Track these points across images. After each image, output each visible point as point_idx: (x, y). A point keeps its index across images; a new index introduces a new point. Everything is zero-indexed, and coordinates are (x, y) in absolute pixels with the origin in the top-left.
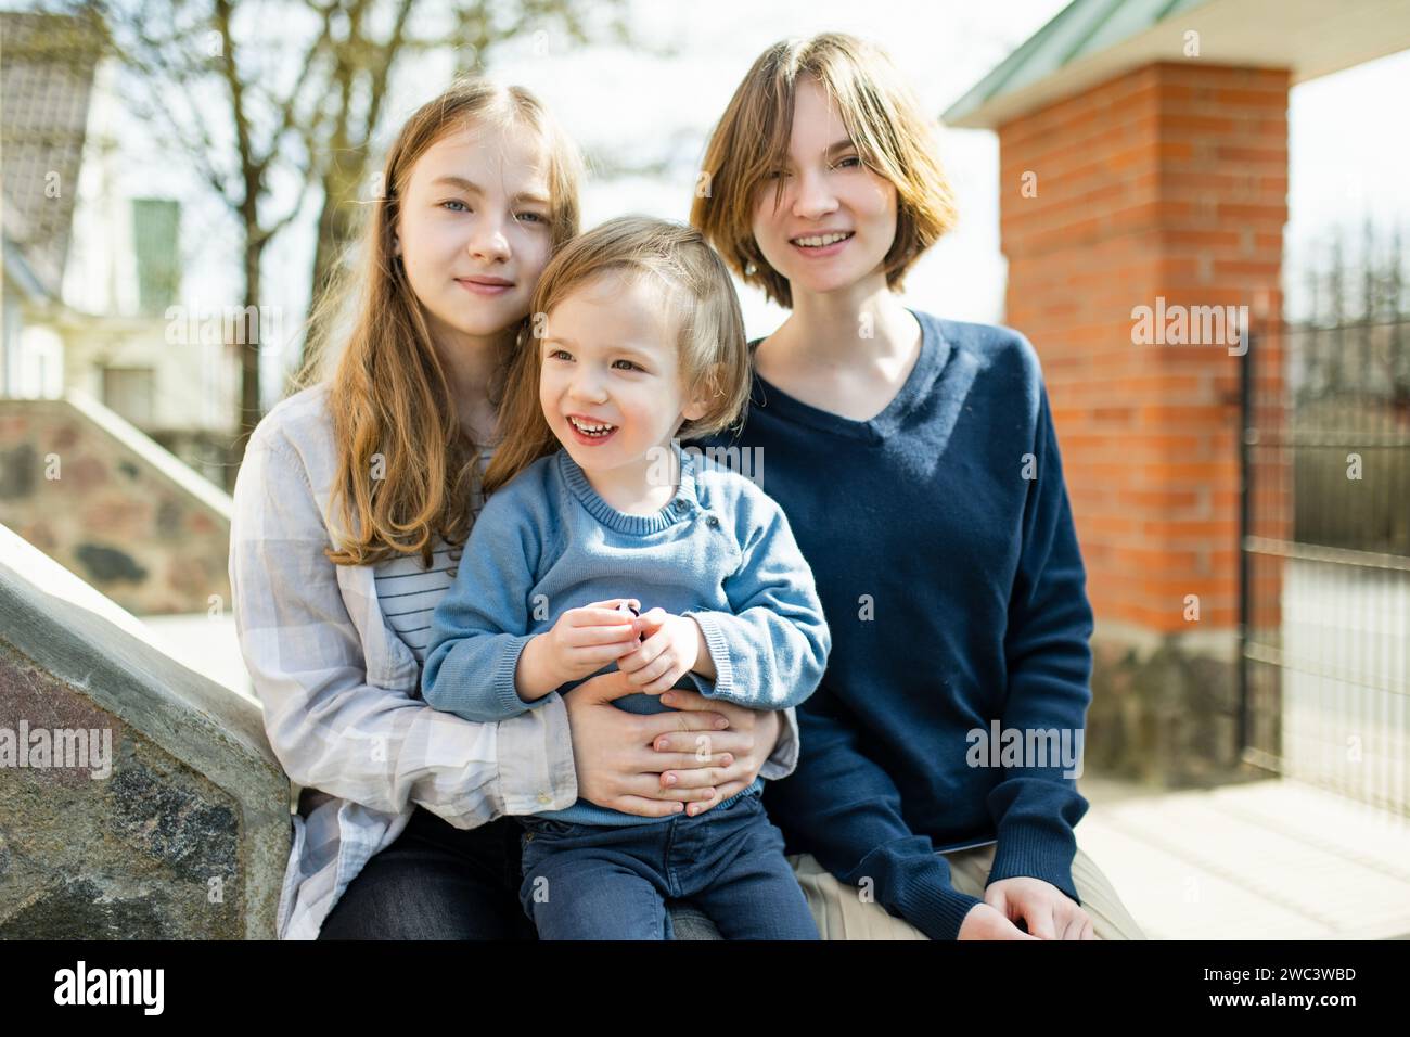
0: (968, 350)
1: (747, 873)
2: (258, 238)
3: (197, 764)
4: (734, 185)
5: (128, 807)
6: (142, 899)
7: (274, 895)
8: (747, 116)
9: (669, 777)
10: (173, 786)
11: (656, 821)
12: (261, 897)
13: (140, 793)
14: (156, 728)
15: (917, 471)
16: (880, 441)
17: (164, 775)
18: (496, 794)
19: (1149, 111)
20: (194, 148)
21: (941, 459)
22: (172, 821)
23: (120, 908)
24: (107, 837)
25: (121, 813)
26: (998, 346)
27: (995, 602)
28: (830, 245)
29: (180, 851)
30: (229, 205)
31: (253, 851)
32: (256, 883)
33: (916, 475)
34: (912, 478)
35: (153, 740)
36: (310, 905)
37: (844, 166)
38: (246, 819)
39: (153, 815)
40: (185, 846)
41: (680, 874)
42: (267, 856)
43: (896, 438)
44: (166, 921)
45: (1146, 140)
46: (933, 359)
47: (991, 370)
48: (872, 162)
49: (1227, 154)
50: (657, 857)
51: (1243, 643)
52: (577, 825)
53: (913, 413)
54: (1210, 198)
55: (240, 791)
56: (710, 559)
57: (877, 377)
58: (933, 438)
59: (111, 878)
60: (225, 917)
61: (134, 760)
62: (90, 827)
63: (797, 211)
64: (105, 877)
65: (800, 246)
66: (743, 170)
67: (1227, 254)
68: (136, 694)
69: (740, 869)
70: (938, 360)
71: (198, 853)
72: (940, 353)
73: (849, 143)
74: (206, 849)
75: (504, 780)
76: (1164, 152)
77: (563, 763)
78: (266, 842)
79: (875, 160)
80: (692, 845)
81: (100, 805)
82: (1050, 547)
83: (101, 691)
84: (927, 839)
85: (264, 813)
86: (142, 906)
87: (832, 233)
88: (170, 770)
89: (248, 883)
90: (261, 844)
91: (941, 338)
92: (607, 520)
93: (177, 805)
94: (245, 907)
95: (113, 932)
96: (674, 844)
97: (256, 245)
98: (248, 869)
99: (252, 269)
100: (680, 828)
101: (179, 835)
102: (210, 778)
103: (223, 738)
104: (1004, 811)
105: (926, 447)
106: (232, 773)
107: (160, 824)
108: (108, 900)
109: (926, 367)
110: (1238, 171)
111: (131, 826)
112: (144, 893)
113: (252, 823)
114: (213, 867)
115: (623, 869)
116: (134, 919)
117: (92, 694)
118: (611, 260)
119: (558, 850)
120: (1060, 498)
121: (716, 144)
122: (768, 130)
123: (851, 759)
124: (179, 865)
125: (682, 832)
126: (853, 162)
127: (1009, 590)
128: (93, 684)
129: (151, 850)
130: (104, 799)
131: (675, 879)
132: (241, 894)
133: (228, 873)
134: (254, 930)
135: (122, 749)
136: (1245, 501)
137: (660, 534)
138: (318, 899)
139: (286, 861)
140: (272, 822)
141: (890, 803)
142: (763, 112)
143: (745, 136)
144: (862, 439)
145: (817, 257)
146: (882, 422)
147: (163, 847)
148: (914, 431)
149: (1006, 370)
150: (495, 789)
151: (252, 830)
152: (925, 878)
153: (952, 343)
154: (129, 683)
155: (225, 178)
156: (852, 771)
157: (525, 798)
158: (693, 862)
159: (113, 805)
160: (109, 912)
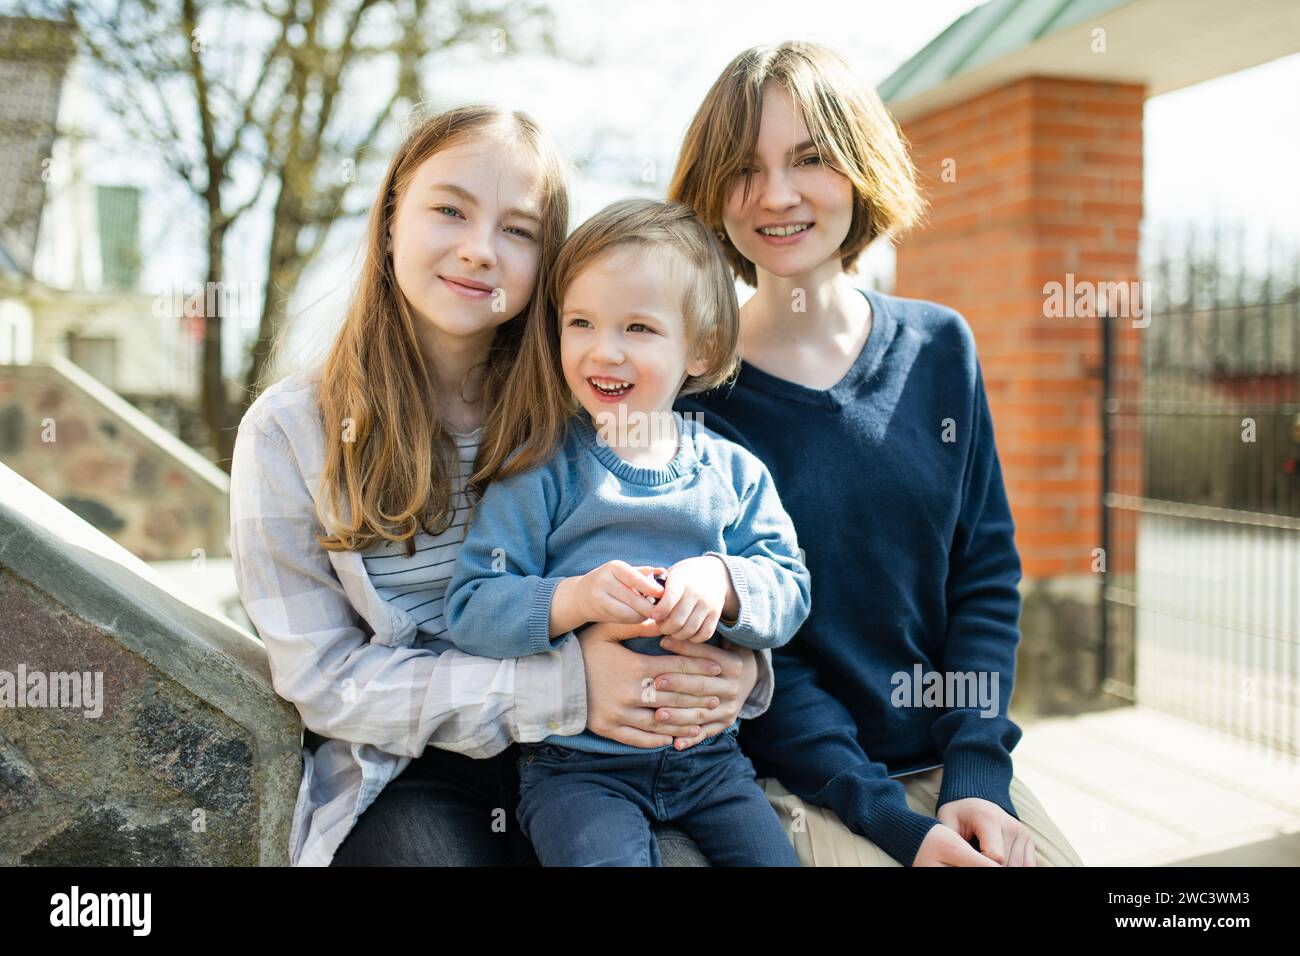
0: (912, 326)
1: (728, 797)
2: (220, 221)
3: (216, 700)
4: (707, 180)
5: (151, 741)
6: (163, 826)
7: (286, 821)
8: (718, 119)
9: (663, 713)
10: (193, 721)
11: (650, 751)
12: (274, 823)
13: (162, 728)
14: (177, 667)
15: (871, 435)
16: (839, 408)
17: (184, 712)
18: (511, 722)
19: (1024, 118)
20: (162, 140)
21: (891, 424)
22: (192, 753)
23: (142, 835)
24: (131, 769)
25: (145, 746)
26: (938, 323)
27: (940, 550)
28: (792, 234)
29: (199, 782)
30: (193, 190)
31: (266, 781)
32: (269, 810)
33: (872, 439)
34: (867, 442)
35: (174, 679)
36: (322, 832)
37: (806, 164)
38: (260, 752)
39: (174, 748)
40: (204, 777)
41: (666, 800)
42: (279, 785)
43: (852, 405)
44: (186, 846)
45: (1022, 144)
46: (882, 334)
47: (932, 344)
48: (831, 161)
49: (1092, 158)
50: (646, 783)
51: (1104, 588)
52: (579, 751)
53: (867, 384)
54: (1077, 196)
55: (256, 725)
56: (714, 508)
57: (833, 351)
58: (885, 406)
59: (135, 807)
60: (240, 842)
61: (157, 698)
62: (115, 760)
63: (764, 203)
64: (129, 806)
65: (765, 235)
66: (715, 167)
67: (1091, 245)
68: (159, 636)
69: (720, 794)
70: (886, 335)
71: (216, 783)
72: (888, 328)
73: (812, 143)
74: (223, 780)
75: (518, 711)
76: (1036, 155)
77: (576, 696)
78: (278, 772)
79: (835, 159)
80: (679, 774)
81: (125, 739)
82: (983, 503)
83: (126, 634)
84: (882, 766)
85: (277, 746)
86: (163, 832)
87: (795, 224)
88: (191, 707)
89: (262, 811)
90: (274, 774)
91: (889, 316)
92: (621, 472)
93: (197, 739)
94: (258, 832)
95: (137, 859)
96: (663, 772)
97: (219, 229)
98: (262, 798)
99: (214, 249)
100: (669, 758)
101: (199, 767)
102: (228, 714)
103: (239, 677)
104: (947, 740)
105: (878, 413)
106: (248, 708)
107: (181, 757)
108: (132, 827)
109: (876, 342)
110: (1101, 173)
111: (154, 759)
112: (165, 820)
113: (266, 755)
114: (229, 796)
115: (614, 793)
116: (156, 844)
117: (118, 637)
118: (621, 236)
119: (557, 772)
120: (992, 459)
121: (690, 143)
122: (738, 132)
123: (816, 694)
124: (198, 794)
125: (671, 763)
126: (814, 160)
127: (951, 540)
128: (120, 627)
129: (173, 781)
130: (129, 733)
131: (662, 805)
132: (255, 820)
133: (243, 801)
134: (267, 857)
135: (147, 687)
136: (1106, 463)
137: (668, 485)
138: (331, 826)
139: (297, 791)
140: (284, 754)
141: (851, 733)
142: (733, 116)
143: (717, 137)
144: (822, 406)
145: (779, 245)
146: (840, 391)
147: (183, 778)
148: (868, 399)
149: (946, 344)
150: (510, 718)
151: (265, 761)
152: (886, 800)
153: (898, 320)
154: (153, 626)
155: (191, 167)
156: (816, 703)
157: (538, 727)
158: (678, 790)
159: (137, 739)
160: (133, 838)
